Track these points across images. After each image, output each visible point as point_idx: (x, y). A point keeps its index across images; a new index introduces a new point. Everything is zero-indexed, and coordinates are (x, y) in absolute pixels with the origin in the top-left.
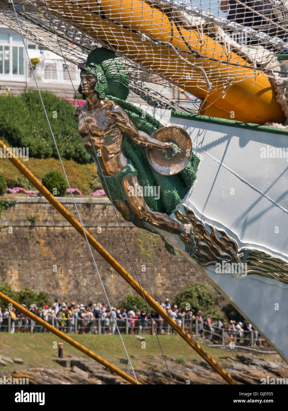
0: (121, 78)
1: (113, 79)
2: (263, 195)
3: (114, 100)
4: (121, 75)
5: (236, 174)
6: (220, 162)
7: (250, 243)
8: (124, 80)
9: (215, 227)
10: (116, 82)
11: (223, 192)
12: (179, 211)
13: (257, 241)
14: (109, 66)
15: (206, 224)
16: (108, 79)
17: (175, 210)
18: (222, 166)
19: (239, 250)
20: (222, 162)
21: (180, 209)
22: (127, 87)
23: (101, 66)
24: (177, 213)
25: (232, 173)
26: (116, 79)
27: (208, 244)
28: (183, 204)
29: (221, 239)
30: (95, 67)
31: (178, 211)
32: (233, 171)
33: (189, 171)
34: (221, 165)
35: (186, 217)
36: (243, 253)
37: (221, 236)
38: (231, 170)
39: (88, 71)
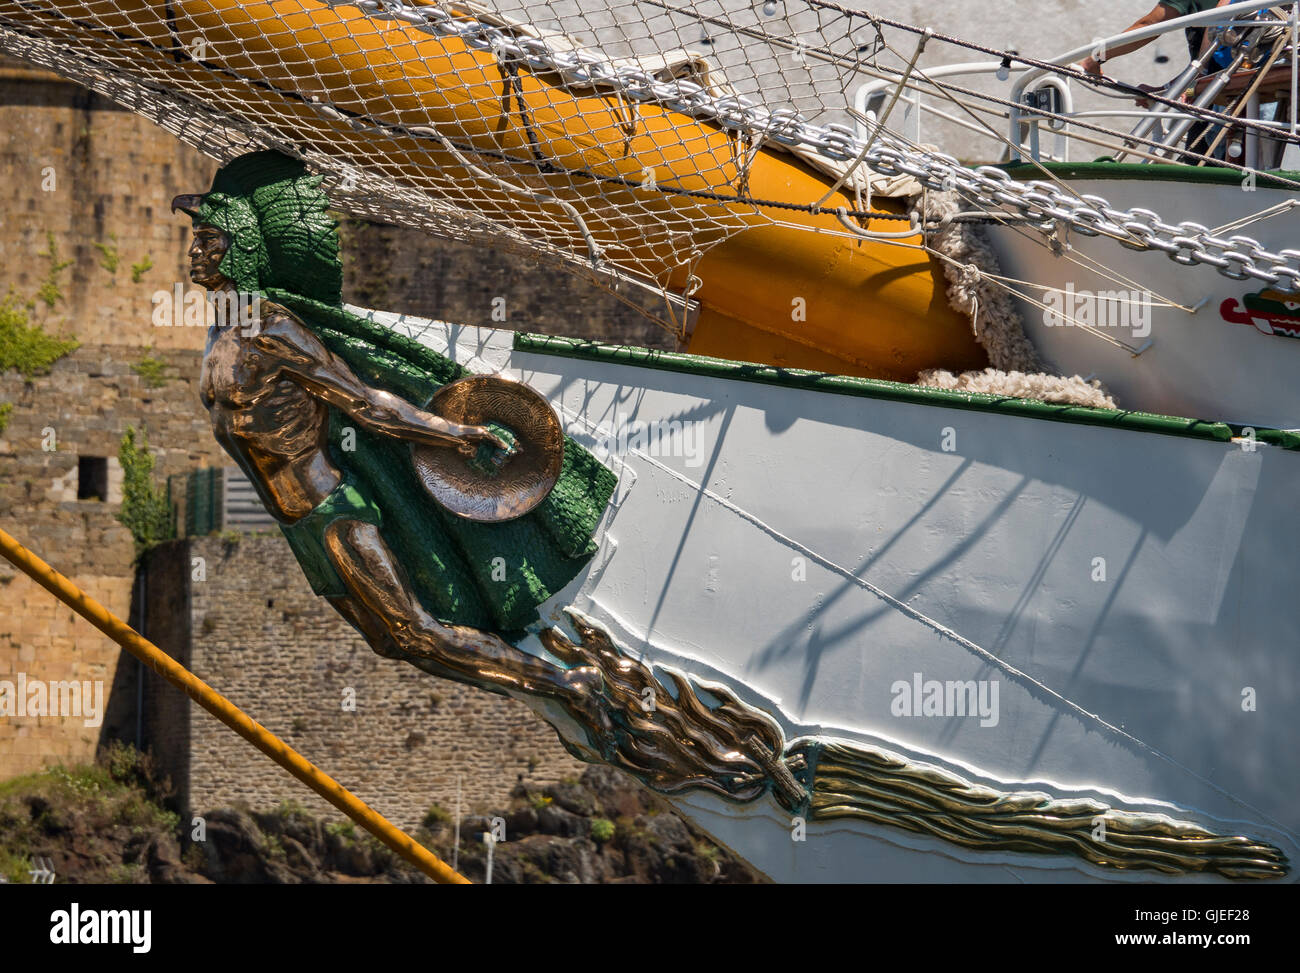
0: (309, 235)
1: (282, 239)
2: (852, 581)
3: (281, 301)
4: (308, 230)
5: (755, 519)
6: (699, 487)
7: (824, 724)
8: (319, 242)
9: (688, 677)
10: (293, 250)
11: (713, 572)
12: (556, 628)
13: (850, 720)
14: (273, 202)
15: (658, 669)
16: (269, 240)
17: (539, 625)
18: (704, 497)
19: (787, 746)
20: (704, 484)
21: (560, 623)
22: (332, 262)
23: (252, 202)
24: (546, 636)
25: (742, 516)
26: (292, 238)
27: (668, 727)
28: (566, 608)
29: (718, 712)
30: (226, 205)
31: (550, 629)
32: (743, 512)
33: (565, 510)
34: (701, 493)
35: (582, 646)
36: (800, 756)
37: (714, 704)
38: (738, 509)
39: (203, 217)
